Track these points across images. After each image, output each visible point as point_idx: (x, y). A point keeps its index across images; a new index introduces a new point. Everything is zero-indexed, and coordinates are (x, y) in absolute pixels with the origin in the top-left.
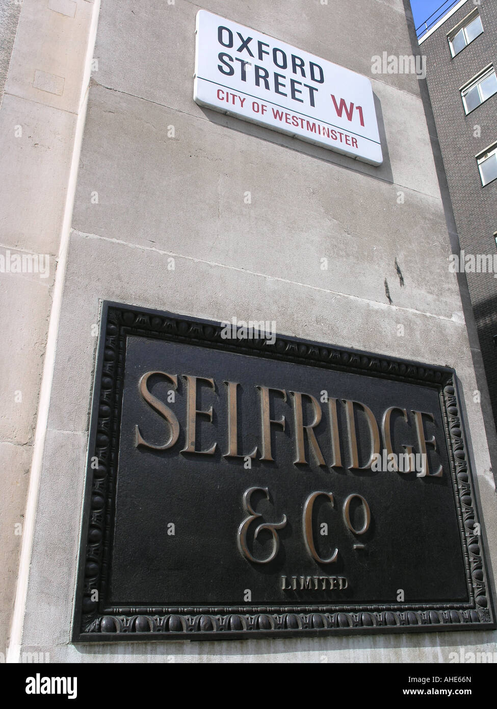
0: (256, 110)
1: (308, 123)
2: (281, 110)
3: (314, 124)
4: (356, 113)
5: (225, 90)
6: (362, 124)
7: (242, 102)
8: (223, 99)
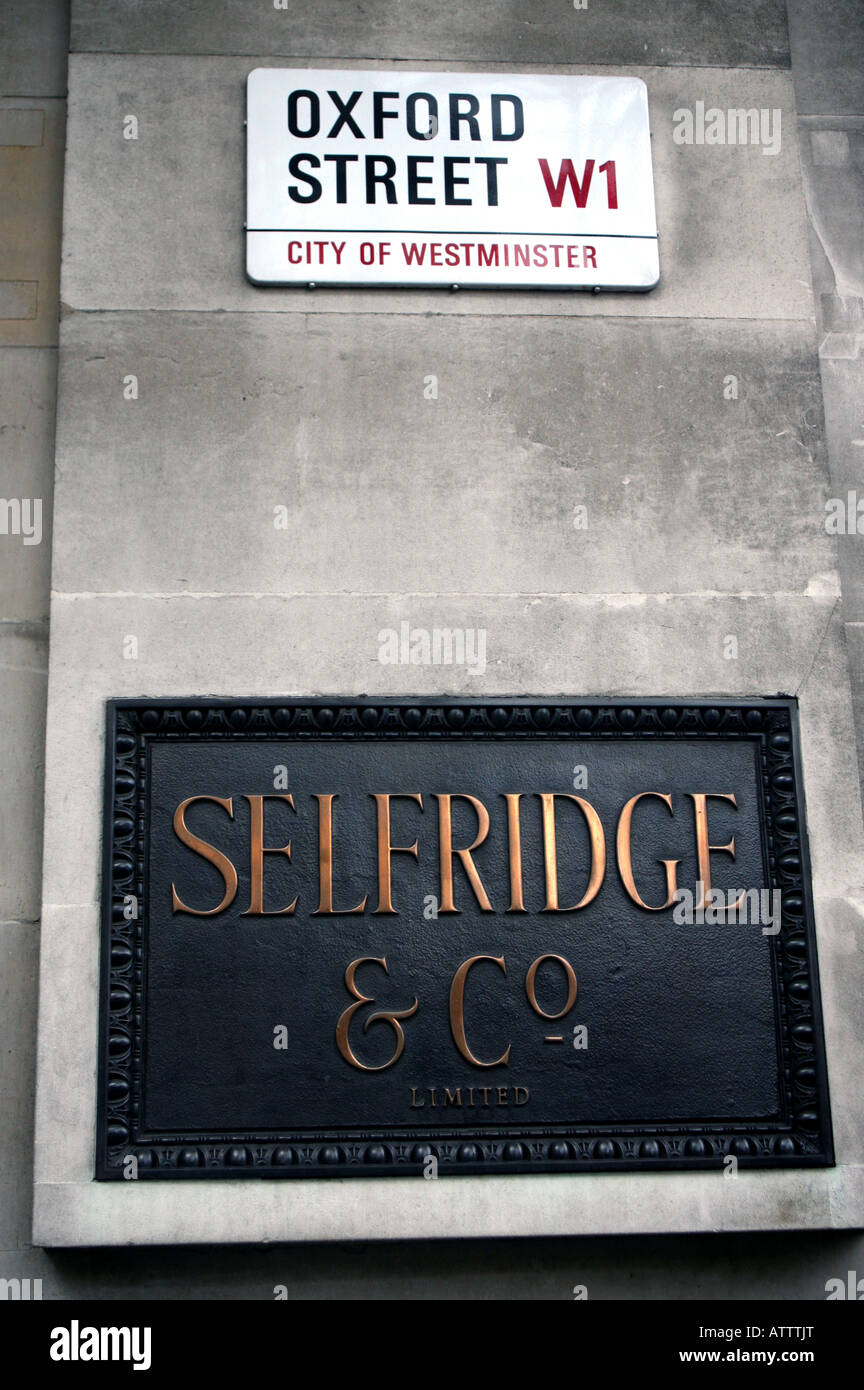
0: (367, 258)
1: (481, 248)
2: (419, 240)
3: (495, 248)
4: (599, 180)
5: (303, 238)
6: (613, 203)
7: (338, 252)
8: (300, 258)
